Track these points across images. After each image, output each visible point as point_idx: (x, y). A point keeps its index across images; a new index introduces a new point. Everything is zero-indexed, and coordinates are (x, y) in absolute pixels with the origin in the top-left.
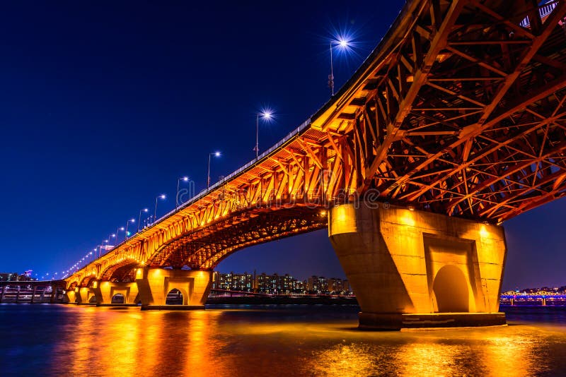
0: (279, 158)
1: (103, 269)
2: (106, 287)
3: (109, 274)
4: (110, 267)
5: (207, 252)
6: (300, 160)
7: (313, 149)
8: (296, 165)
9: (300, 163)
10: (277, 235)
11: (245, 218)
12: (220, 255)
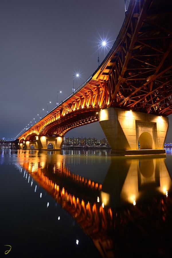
0: (82, 92)
1: (26, 137)
2: (28, 143)
3: (28, 139)
4: (28, 136)
5: (61, 130)
6: (90, 93)
7: (94, 88)
8: (88, 95)
9: (90, 94)
10: (86, 123)
11: (72, 116)
12: (66, 131)
